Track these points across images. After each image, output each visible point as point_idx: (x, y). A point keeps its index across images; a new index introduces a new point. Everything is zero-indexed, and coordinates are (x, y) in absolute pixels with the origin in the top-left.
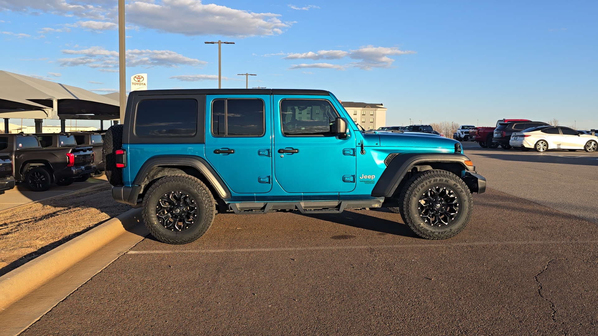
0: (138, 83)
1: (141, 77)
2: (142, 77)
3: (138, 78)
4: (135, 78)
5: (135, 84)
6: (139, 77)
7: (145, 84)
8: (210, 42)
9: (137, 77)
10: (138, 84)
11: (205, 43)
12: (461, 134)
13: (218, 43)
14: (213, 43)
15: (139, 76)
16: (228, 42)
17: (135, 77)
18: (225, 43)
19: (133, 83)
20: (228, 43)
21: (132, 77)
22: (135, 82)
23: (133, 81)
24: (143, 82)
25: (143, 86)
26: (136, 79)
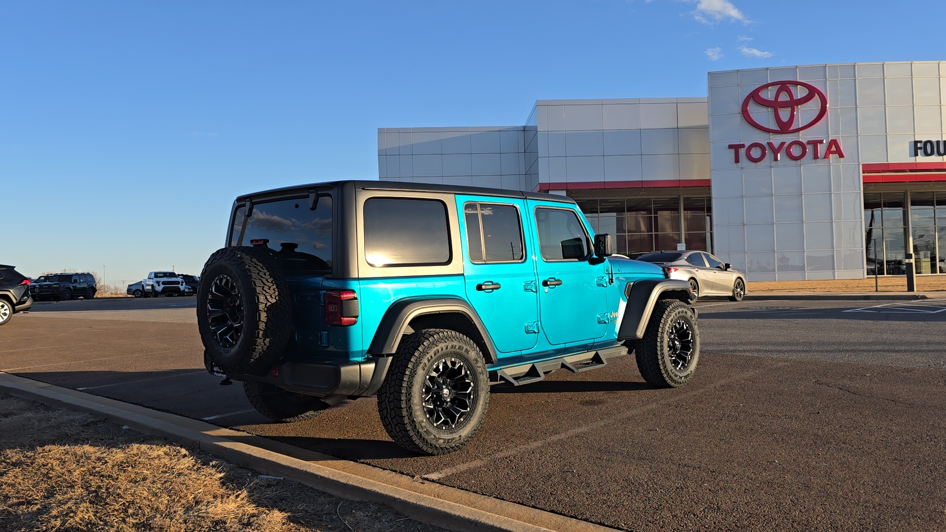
12: (156, 285)
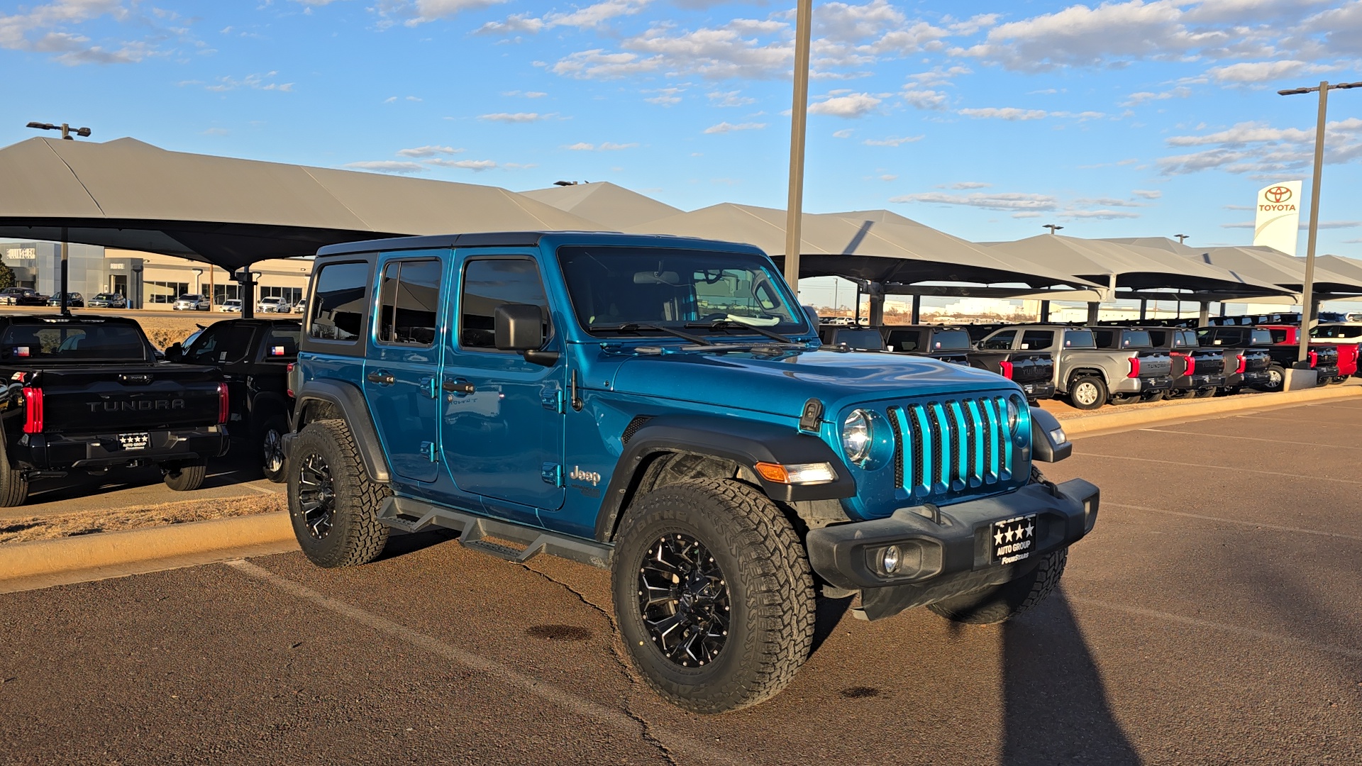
0: (1274, 204)
1: (1283, 190)
2: (1288, 190)
3: (1275, 194)
4: (1269, 194)
5: (1268, 208)
6: (1279, 191)
7: (1293, 207)
8: (1295, 89)
9: (1274, 191)
10: (1274, 208)
11: (1282, 93)
13: (1319, 89)
14: (1304, 91)
15: (1279, 188)
16: (1350, 83)
17: (1270, 191)
18: (1338, 87)
19: (1262, 206)
20: (1349, 87)
21: (1262, 193)
22: (1266, 203)
23: (1262, 200)
24: (1290, 202)
25: (1288, 212)
26: (1271, 197)
